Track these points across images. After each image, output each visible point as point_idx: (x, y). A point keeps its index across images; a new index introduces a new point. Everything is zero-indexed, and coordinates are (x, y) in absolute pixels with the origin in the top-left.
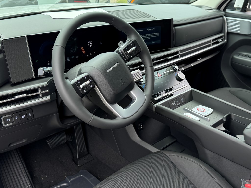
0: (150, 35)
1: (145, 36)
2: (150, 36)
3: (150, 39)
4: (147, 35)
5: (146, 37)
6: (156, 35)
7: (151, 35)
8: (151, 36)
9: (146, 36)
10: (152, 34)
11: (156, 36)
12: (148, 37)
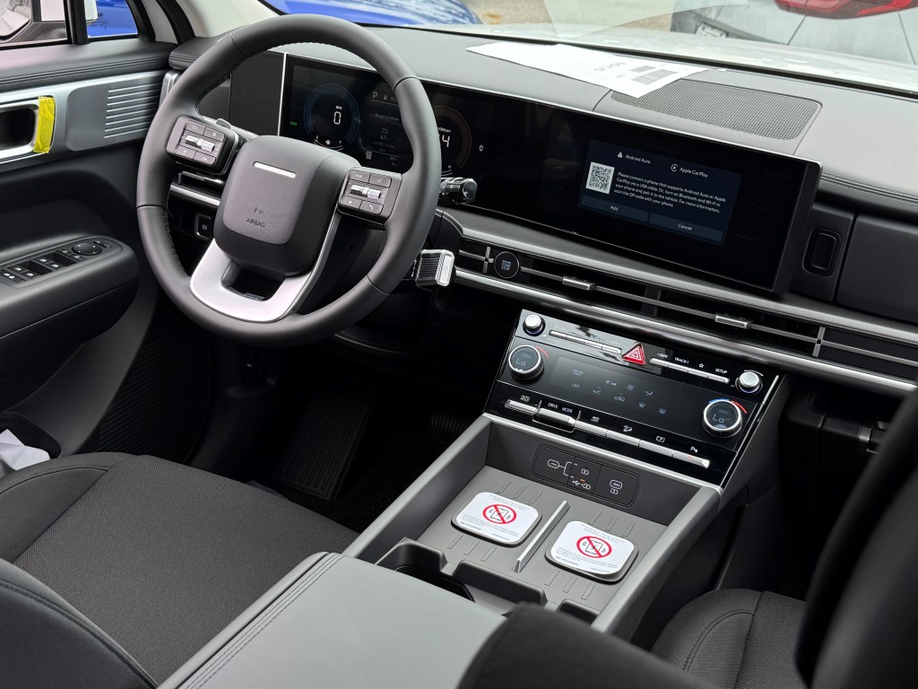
0: (679, 192)
1: (654, 186)
2: (678, 198)
3: (672, 205)
4: (663, 188)
5: (658, 193)
6: (708, 202)
7: (685, 194)
8: (683, 199)
9: (658, 187)
10: (690, 192)
11: (705, 204)
12: (668, 198)
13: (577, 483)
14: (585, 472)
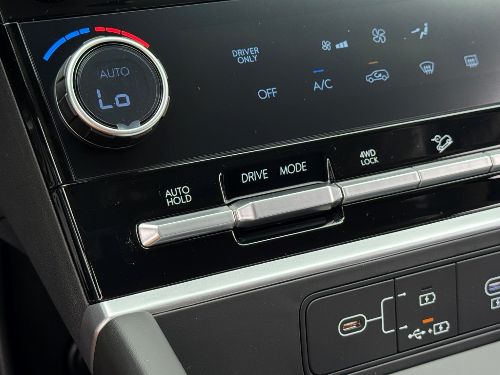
13: (418, 334)
14: (427, 299)
